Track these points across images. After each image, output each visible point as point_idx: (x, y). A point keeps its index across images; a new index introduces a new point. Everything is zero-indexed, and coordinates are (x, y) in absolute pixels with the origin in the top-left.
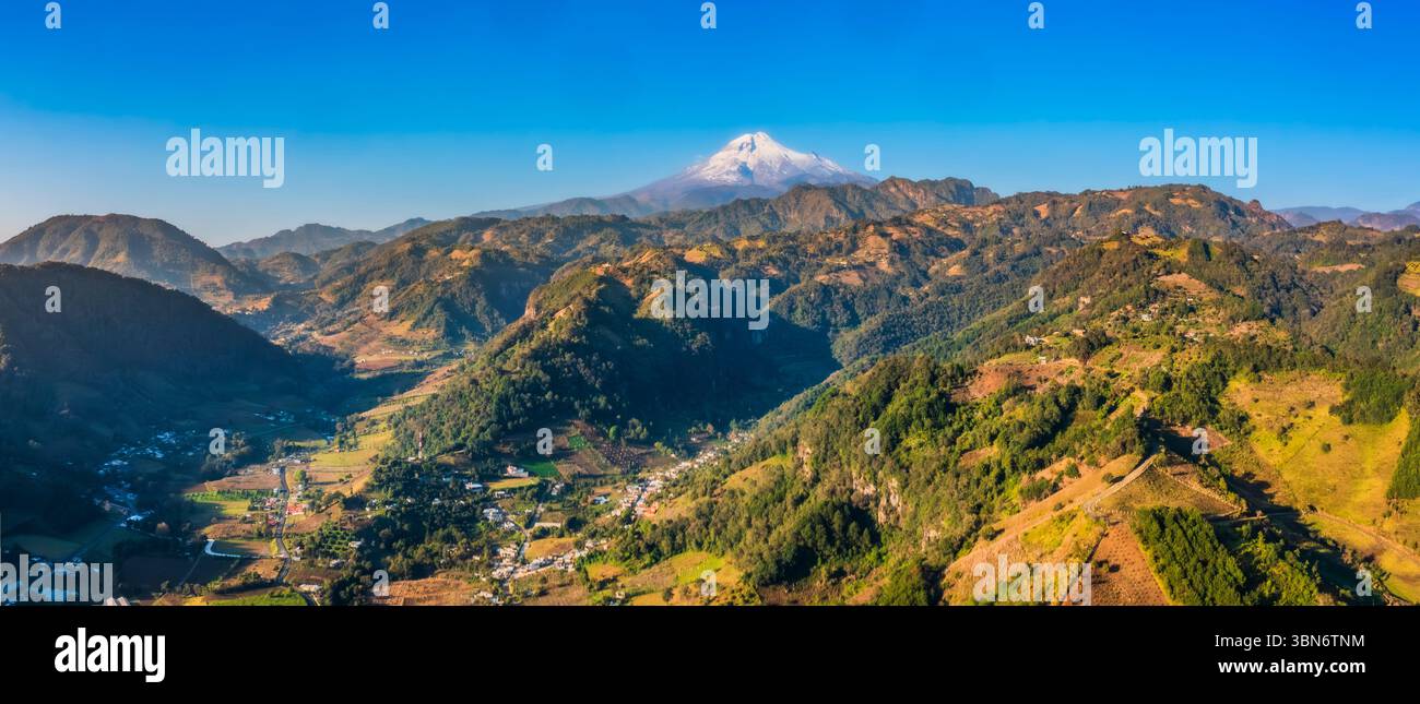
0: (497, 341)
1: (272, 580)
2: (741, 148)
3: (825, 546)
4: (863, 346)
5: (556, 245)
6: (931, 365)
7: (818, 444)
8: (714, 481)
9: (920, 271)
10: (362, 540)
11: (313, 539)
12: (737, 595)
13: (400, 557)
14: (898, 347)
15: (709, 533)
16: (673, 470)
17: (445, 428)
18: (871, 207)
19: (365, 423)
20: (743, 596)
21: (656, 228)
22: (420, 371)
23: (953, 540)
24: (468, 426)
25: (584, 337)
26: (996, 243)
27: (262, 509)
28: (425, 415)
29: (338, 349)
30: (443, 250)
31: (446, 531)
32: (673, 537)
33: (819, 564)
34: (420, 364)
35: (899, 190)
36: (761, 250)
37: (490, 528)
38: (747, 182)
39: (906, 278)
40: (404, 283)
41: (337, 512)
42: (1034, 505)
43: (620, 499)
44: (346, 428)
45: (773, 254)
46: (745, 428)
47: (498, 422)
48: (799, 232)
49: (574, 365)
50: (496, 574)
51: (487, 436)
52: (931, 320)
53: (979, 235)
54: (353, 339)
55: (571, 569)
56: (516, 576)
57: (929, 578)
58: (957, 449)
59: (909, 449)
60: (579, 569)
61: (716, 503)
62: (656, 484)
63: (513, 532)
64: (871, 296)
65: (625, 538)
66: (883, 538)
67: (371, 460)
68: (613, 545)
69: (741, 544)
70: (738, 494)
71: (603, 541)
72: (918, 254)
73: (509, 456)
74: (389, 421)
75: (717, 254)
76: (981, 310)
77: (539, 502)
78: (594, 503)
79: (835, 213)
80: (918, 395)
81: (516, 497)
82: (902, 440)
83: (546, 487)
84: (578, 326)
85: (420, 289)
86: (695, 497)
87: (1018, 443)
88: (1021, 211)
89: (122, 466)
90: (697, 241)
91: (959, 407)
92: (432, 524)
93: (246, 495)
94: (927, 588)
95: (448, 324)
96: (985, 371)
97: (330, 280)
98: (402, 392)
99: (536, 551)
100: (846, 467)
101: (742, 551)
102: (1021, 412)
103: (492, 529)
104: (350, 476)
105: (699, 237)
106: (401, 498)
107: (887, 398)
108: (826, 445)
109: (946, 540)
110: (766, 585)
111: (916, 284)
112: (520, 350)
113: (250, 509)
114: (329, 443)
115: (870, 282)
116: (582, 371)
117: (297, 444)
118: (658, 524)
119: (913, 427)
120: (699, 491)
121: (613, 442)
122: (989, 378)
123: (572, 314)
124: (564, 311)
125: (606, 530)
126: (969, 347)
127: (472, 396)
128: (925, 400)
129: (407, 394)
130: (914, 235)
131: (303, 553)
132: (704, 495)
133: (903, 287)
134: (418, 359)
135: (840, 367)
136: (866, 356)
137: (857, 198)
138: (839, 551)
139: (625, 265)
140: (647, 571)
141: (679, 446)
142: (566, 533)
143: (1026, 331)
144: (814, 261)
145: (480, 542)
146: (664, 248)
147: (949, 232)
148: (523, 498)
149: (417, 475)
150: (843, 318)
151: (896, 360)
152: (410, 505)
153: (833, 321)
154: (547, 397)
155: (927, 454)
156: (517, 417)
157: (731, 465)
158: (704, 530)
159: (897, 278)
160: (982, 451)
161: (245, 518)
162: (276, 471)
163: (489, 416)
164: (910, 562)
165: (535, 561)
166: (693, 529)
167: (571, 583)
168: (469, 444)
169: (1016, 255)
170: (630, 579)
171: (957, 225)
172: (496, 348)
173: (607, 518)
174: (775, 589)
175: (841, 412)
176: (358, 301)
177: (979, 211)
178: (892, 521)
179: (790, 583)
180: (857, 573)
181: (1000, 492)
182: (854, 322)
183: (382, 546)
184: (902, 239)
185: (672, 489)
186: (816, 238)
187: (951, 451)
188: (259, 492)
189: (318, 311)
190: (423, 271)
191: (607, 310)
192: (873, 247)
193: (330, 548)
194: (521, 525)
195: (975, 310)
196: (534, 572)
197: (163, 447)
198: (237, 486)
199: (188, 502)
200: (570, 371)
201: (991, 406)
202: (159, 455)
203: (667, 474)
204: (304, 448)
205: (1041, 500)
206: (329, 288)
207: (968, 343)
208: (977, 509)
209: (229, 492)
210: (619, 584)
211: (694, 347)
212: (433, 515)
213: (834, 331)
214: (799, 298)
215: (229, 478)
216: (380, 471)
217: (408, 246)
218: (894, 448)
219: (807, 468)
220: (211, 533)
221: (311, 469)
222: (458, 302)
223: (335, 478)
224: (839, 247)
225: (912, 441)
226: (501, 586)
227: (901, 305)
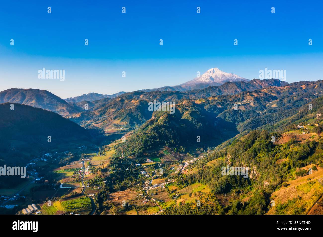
0: (144, 125)
1: (80, 194)
2: (210, 72)
3: (235, 184)
4: (246, 127)
5: (160, 99)
6: (267, 133)
7: (233, 154)
8: (203, 164)
9: (263, 106)
10: (107, 180)
11: (92, 181)
12: (210, 196)
13: (117, 185)
14: (256, 128)
15: (202, 178)
16: (192, 160)
17: (130, 149)
18: (248, 88)
19: (107, 148)
20: (211, 196)
21: (187, 94)
22: (123, 133)
23: (273, 186)
24: (136, 148)
25: (167, 124)
26: (288, 97)
27: (77, 173)
28: (124, 145)
29: (100, 128)
30: (129, 100)
31: (130, 177)
32: (192, 179)
33: (233, 188)
34: (123, 132)
35: (256, 82)
36: (216, 100)
37: (142, 176)
38: (212, 81)
39: (259, 108)
40: (118, 109)
41: (99, 173)
42: (300, 178)
43: (177, 168)
44: (102, 150)
45: (220, 101)
46: (212, 149)
47: (144, 147)
48: (227, 95)
49: (165, 131)
50: (144, 189)
51: (141, 151)
52: (266, 120)
53: (282, 95)
54: (104, 125)
55: (164, 187)
56: (149, 189)
57: (266, 196)
58: (275, 158)
59: (260, 157)
60: (166, 187)
61: (204, 170)
62: (187, 164)
63: (148, 177)
64: (248, 113)
65: (179, 179)
66: (252, 183)
67: (109, 158)
68: (176, 181)
69: (211, 182)
70: (210, 168)
71: (173, 180)
72: (262, 101)
73: (147, 156)
74: (114, 147)
75: (204, 101)
76: (283, 117)
77: (155, 169)
78: (170, 169)
79: (237, 90)
80: (263, 142)
81: (149, 167)
82: (258, 155)
83: (157, 165)
84: (166, 121)
85: (123, 111)
86: (198, 168)
87: (295, 158)
88: (296, 87)
89: (33, 165)
90: (198, 98)
91: (276, 146)
92: (126, 175)
93: (73, 170)
94: (265, 199)
95: (130, 120)
96: (284, 135)
97: (98, 109)
98: (118, 139)
99: (155, 183)
100: (241, 162)
101: (211, 184)
102: (296, 149)
103: (143, 177)
104: (103, 163)
105: (199, 97)
106: (118, 168)
107: (253, 142)
108: (235, 155)
109: (271, 185)
110: (218, 194)
111: (262, 110)
112: (150, 127)
113: (74, 174)
114: (97, 154)
115: (248, 109)
116: (167, 133)
117: (88, 154)
118: (188, 175)
119: (261, 151)
120: (199, 166)
121: (176, 152)
122: (286, 138)
123: (164, 118)
124: (162, 117)
125: (174, 177)
126: (279, 128)
127: (137, 140)
128: (265, 143)
129: (119, 140)
130: (261, 96)
131: (89, 185)
132: (200, 167)
133: (258, 110)
134: (122, 130)
135: (239, 133)
136: (247, 130)
137: (244, 85)
138: (239, 186)
139: (179, 104)
140: (184, 188)
141: (194, 154)
142: (163, 177)
143: (298, 124)
144: (231, 103)
145: (140, 180)
146: (189, 100)
147: (272, 94)
148: (151, 168)
149: (122, 162)
150: (240, 119)
151: (256, 131)
152: (120, 170)
153: (237, 120)
154: (157, 140)
155: (266, 159)
156: (149, 146)
157: (208, 159)
158: (200, 177)
159: (256, 108)
160: (283, 160)
161: (72, 176)
162: (81, 163)
163: (142, 145)
164: (260, 191)
165: (154, 185)
166: (197, 177)
167: (164, 191)
168: (136, 153)
169: (294, 101)
170: (180, 190)
171: (275, 92)
172: (143, 127)
173: (173, 173)
174: (220, 195)
175: (239, 146)
176: (105, 114)
177: (282, 88)
178: (254, 178)
179: (225, 194)
180: (244, 192)
181: (289, 173)
182: (243, 120)
183: (112, 182)
184: (258, 97)
185: (191, 166)
186: (232, 96)
187: (273, 159)
188: (77, 169)
189: (94, 117)
190: (124, 106)
191: (174, 117)
192: (249, 99)
193: (97, 183)
194: (151, 175)
195: (281, 117)
196: (154, 188)
197: (47, 158)
198: (70, 167)
199: (54, 173)
200: (164, 133)
201: (286, 146)
202: (46, 160)
203: (190, 162)
204: (90, 155)
205: (303, 176)
206: (97, 111)
207: (278, 127)
208: (281, 177)
209: (67, 169)
210: (177, 192)
211: (198, 127)
212: (126, 173)
213: (237, 123)
214: (227, 114)
215: (68, 166)
216: (112, 161)
217: (120, 99)
218: (255, 157)
219: (229, 161)
220: (62, 182)
221: (92, 161)
222: (133, 115)
223: (99, 163)
224: (239, 99)
225: (261, 155)
226: (145, 192)
227: (257, 116)
